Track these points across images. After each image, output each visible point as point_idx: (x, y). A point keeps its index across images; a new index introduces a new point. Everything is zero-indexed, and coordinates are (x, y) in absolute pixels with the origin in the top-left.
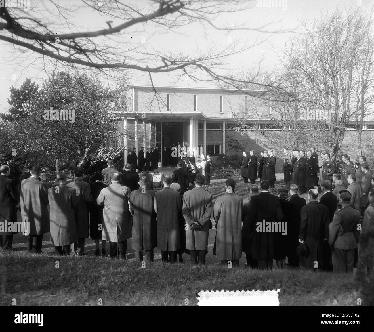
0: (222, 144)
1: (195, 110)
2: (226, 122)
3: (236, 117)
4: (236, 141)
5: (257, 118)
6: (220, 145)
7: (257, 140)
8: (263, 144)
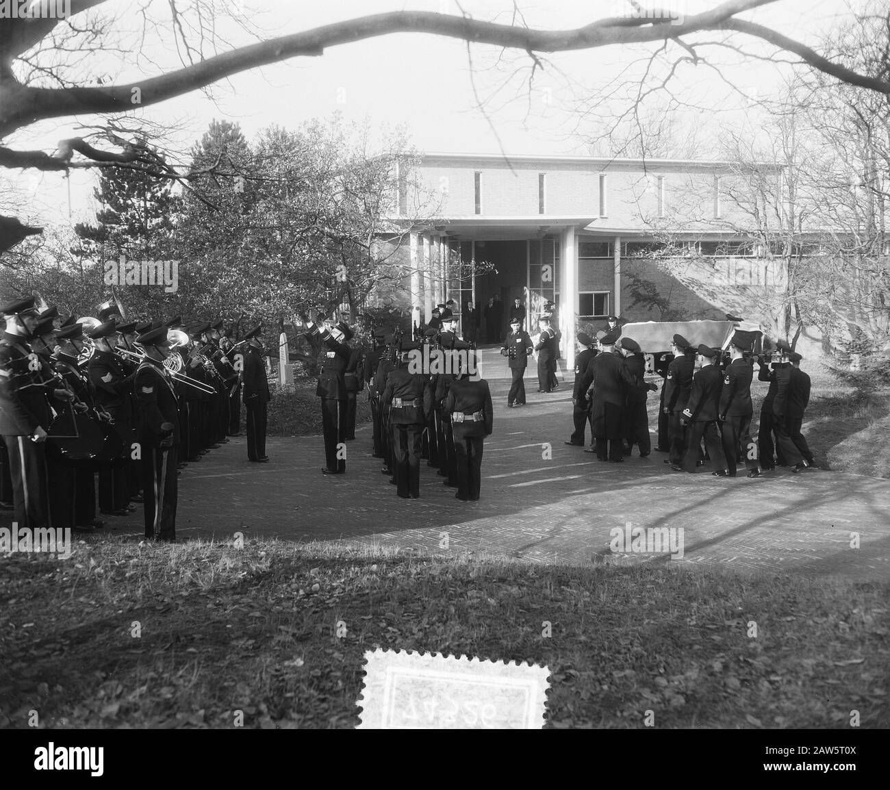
0: (613, 291)
1: (541, 211)
2: (621, 238)
3: (648, 227)
4: (647, 284)
5: (698, 228)
6: (606, 294)
7: (693, 281)
8: (707, 290)
